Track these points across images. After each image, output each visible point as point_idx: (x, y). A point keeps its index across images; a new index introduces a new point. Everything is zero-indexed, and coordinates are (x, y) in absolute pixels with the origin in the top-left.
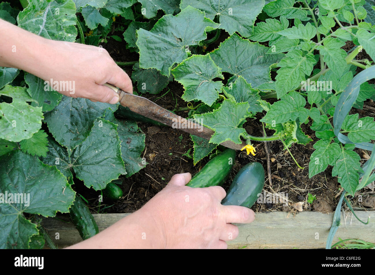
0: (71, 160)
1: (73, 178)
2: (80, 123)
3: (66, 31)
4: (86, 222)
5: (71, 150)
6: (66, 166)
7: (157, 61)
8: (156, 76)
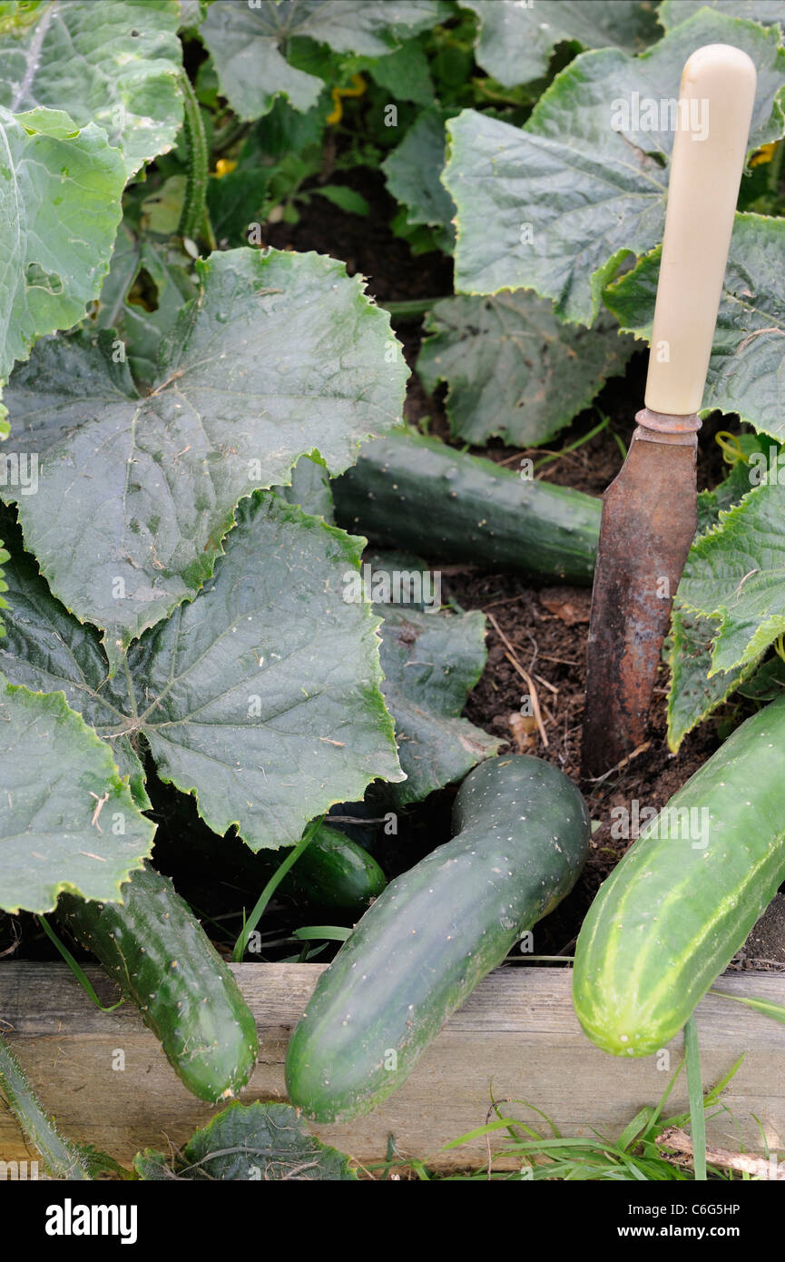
0: (137, 696)
1: (144, 778)
2: (169, 520)
3: (132, 102)
4: (194, 985)
5: (119, 643)
6: (111, 724)
7: (538, 256)
8: (536, 361)
